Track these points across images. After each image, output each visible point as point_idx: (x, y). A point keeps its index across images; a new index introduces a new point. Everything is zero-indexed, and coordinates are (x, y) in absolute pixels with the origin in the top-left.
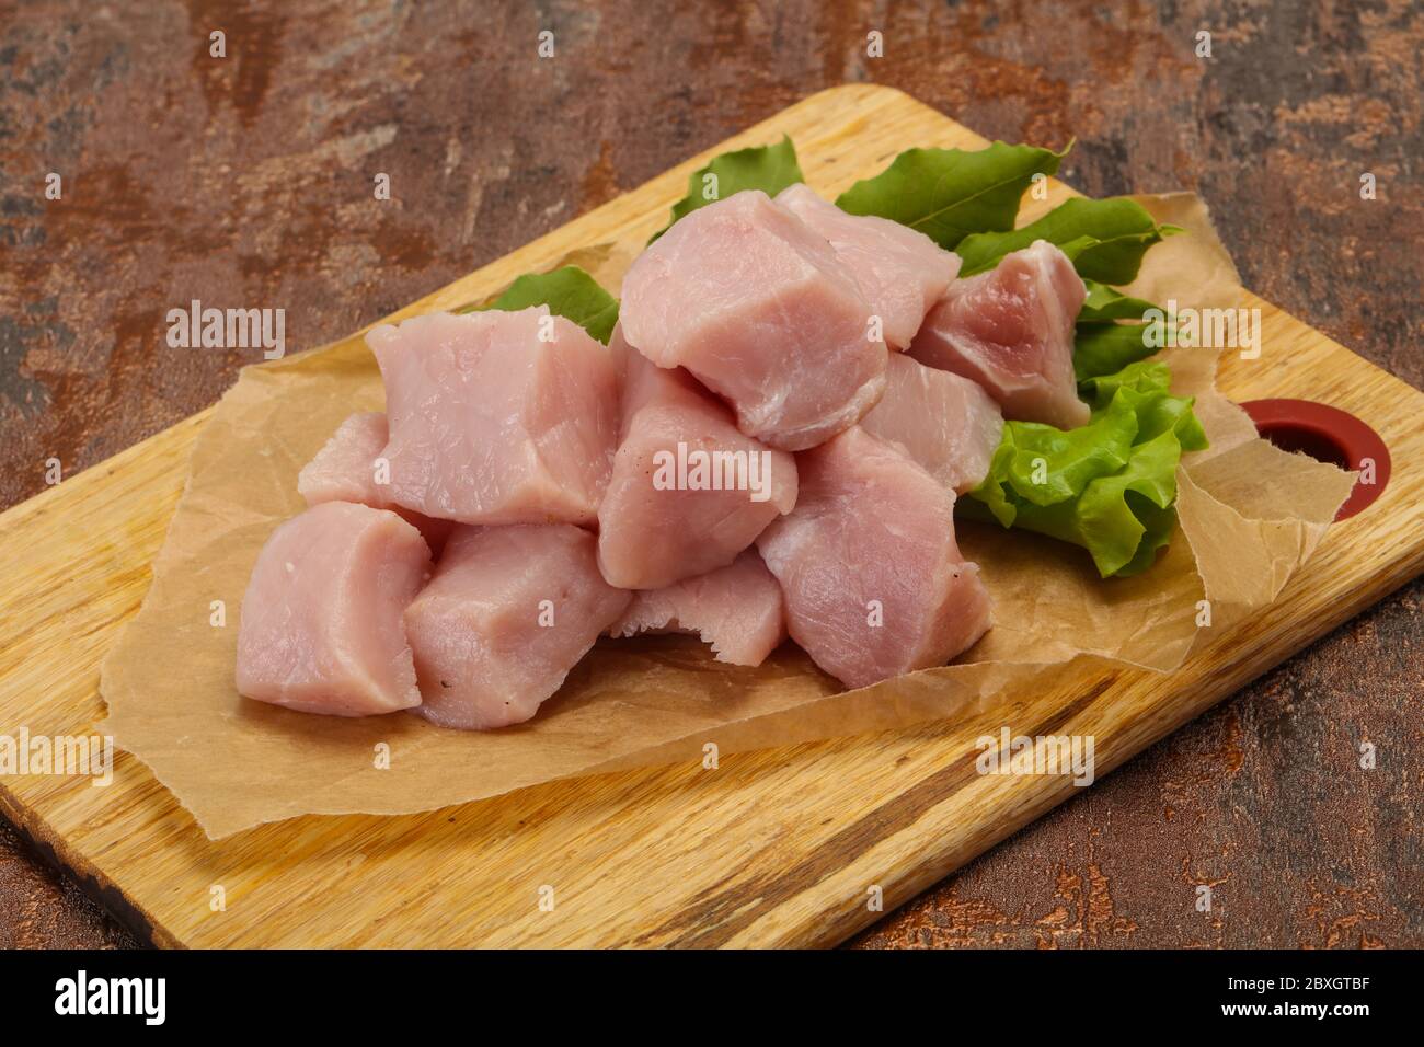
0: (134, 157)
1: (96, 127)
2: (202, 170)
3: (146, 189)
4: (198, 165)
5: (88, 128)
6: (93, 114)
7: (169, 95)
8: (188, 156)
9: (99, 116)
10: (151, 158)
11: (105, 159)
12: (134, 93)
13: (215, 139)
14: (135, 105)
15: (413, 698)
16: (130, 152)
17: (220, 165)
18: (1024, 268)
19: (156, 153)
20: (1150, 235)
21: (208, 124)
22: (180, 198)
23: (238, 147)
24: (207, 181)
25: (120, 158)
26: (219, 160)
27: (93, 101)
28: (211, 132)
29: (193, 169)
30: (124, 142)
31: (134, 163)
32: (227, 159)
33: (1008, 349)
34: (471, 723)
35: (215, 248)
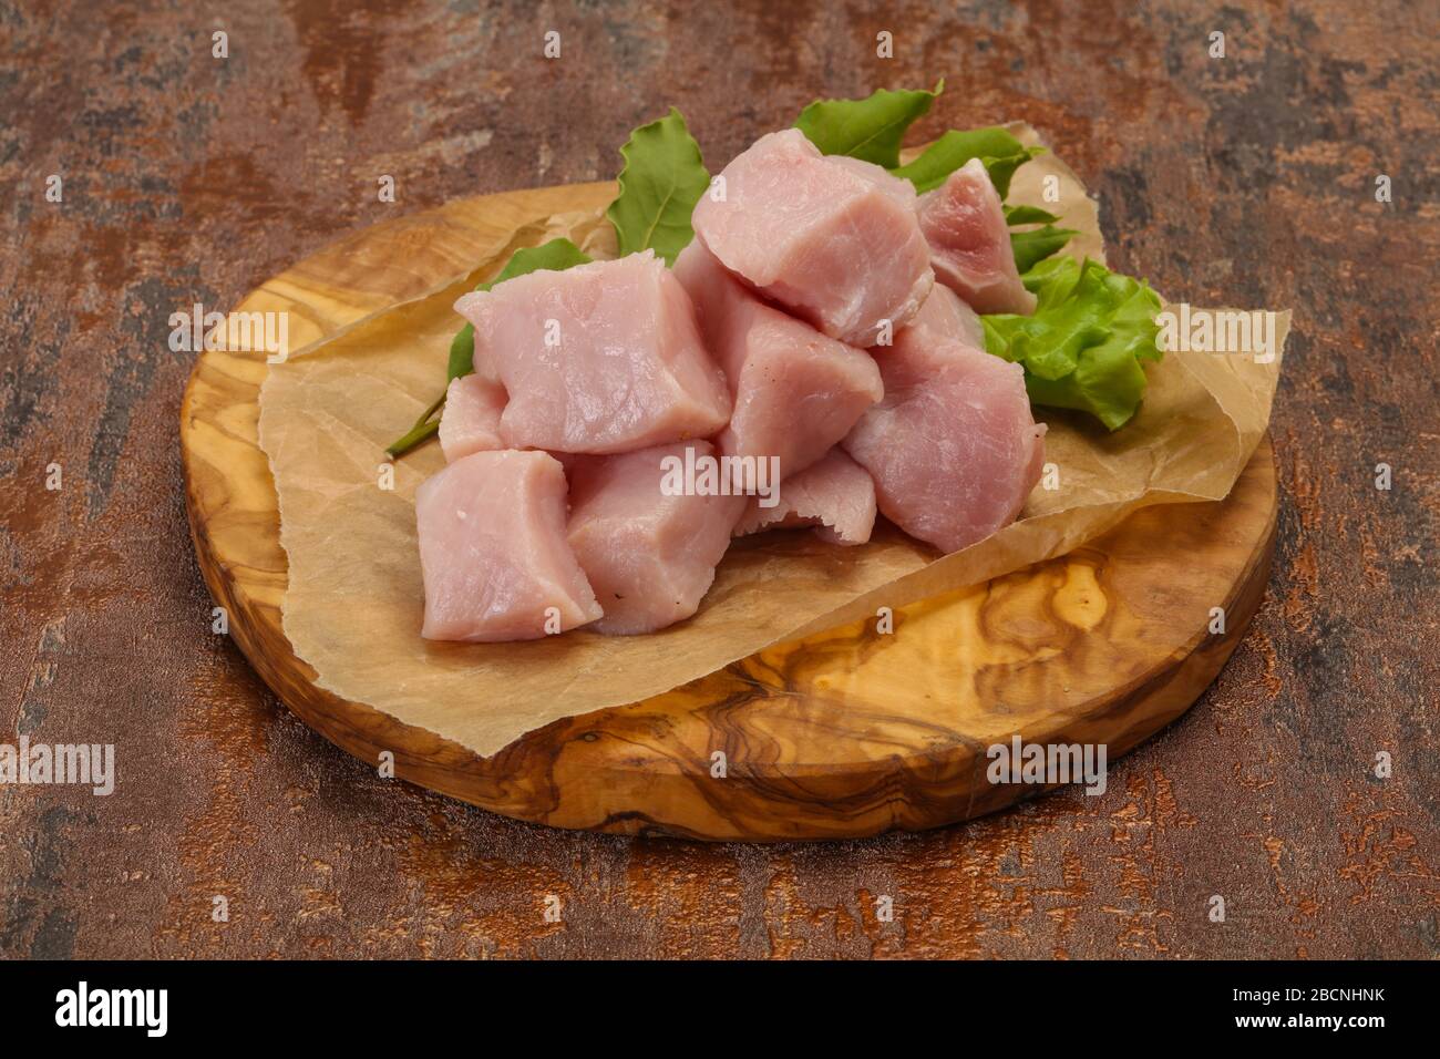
0: (257, 147)
1: (220, 120)
2: (318, 161)
3: (270, 175)
4: (315, 157)
5: (213, 121)
6: (216, 108)
7: (284, 96)
8: (305, 149)
9: (222, 111)
10: (272, 149)
11: (231, 148)
12: (252, 92)
13: (329, 135)
14: (253, 103)
15: (596, 612)
16: (252, 144)
17: (335, 158)
18: (969, 182)
19: (276, 145)
20: (1020, 156)
21: (321, 122)
22: (301, 184)
23: (349, 143)
24: (325, 171)
25: (243, 147)
26: (334, 153)
27: (215, 97)
28: (324, 129)
29: (310, 160)
30: (247, 134)
31: (257, 153)
32: (340, 153)
33: (971, 253)
34: (642, 628)
35: (337, 228)
